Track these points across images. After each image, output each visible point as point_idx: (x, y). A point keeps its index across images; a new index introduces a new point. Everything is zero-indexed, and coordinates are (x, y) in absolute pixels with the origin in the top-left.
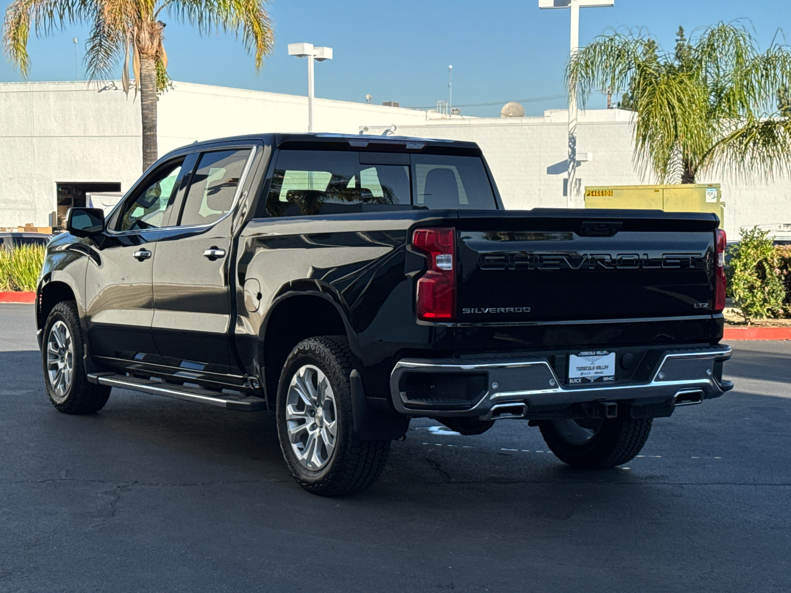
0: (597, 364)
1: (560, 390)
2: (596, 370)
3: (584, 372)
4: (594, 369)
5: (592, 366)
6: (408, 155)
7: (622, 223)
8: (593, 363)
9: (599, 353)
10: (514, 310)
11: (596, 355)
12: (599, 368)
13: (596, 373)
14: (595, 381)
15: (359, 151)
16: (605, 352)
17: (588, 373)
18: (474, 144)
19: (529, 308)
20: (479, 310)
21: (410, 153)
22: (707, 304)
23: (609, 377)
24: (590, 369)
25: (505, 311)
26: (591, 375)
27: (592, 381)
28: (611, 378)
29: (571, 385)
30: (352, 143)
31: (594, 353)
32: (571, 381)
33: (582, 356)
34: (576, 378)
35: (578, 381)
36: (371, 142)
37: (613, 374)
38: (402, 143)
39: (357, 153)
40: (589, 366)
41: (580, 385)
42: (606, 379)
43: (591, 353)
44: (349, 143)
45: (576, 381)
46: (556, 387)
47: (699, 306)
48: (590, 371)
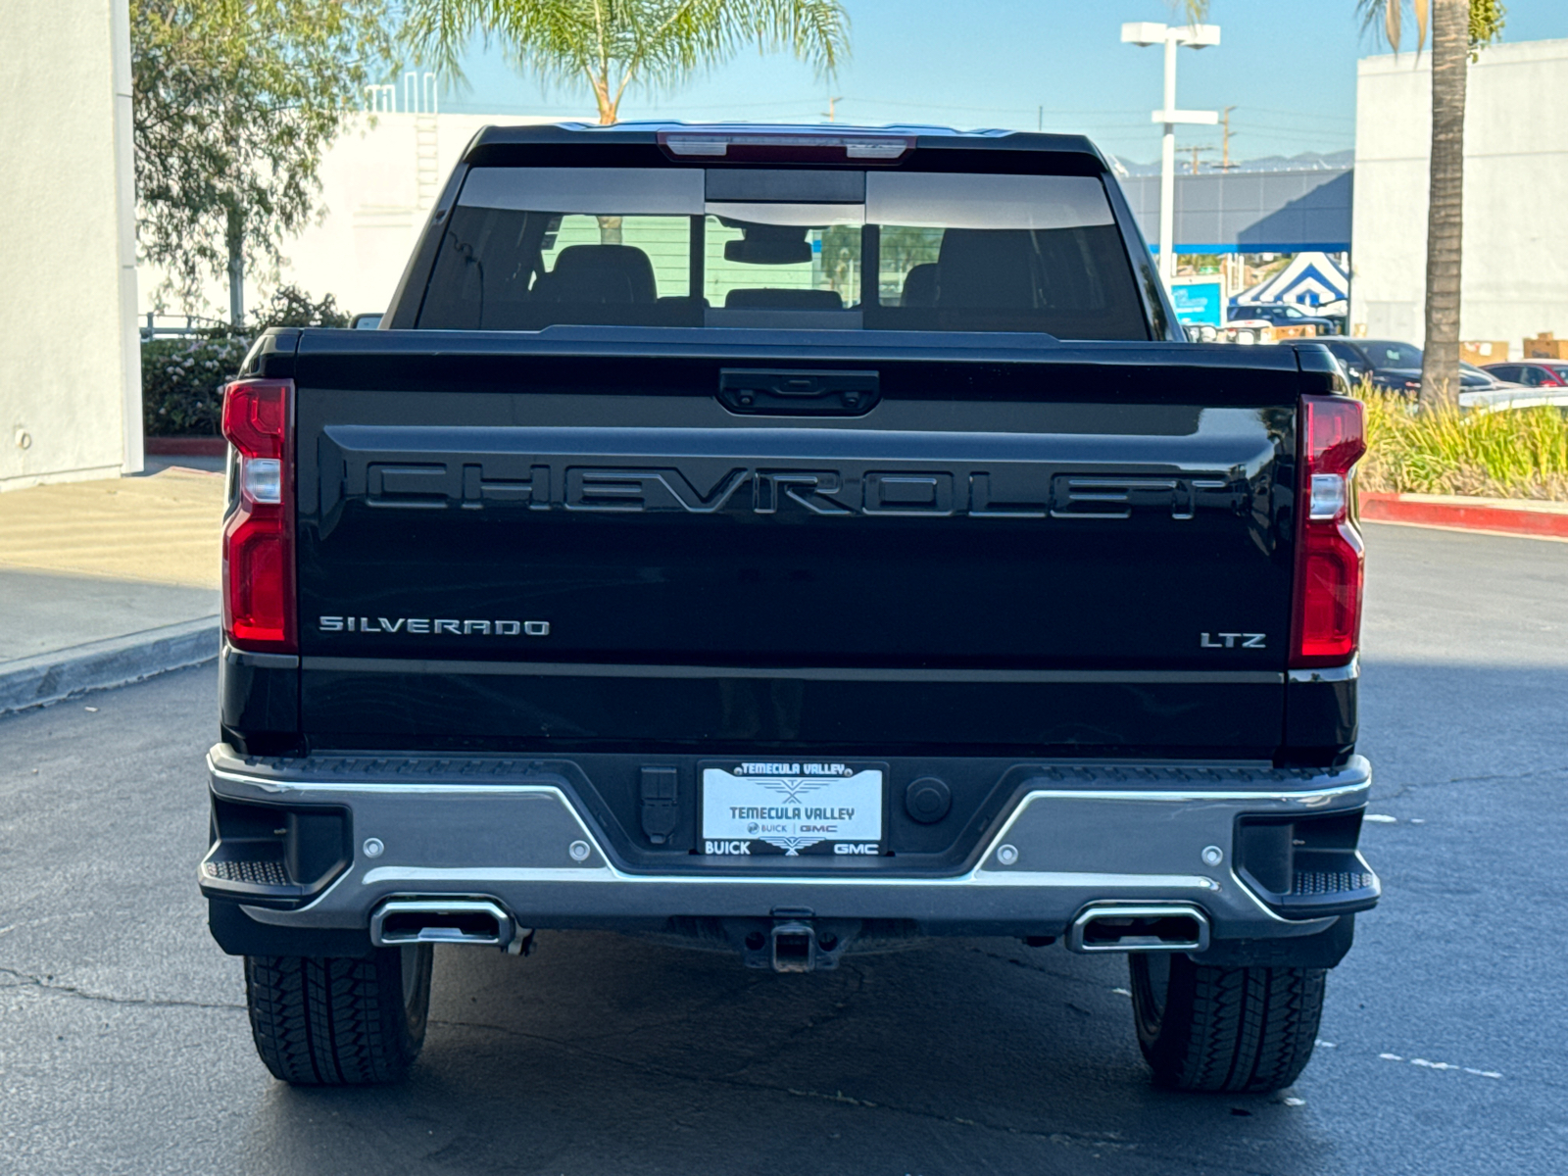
0: (808, 801)
1: (610, 874)
2: (804, 821)
3: (760, 822)
4: (797, 814)
5: (790, 807)
6: (860, 173)
7: (876, 374)
8: (792, 799)
9: (813, 768)
10: (493, 627)
11: (802, 774)
12: (819, 813)
13: (808, 829)
14: (804, 853)
15: (705, 166)
16: (838, 768)
17: (775, 828)
18: (1081, 141)
19: (545, 624)
20: (373, 623)
21: (866, 169)
22: (1259, 636)
23: (856, 843)
24: (782, 814)
25: (461, 627)
26: (791, 835)
27: (792, 852)
28: (862, 849)
29: (709, 862)
30: (677, 147)
31: (796, 768)
32: (709, 848)
33: (748, 775)
34: (730, 841)
35: (737, 848)
36: (738, 141)
37: (878, 837)
38: (835, 143)
39: (701, 171)
40: (780, 806)
41: (744, 863)
42: (846, 849)
43: (785, 768)
44: (666, 147)
45: (729, 848)
46: (593, 862)
47: (1223, 640)
48: (783, 822)
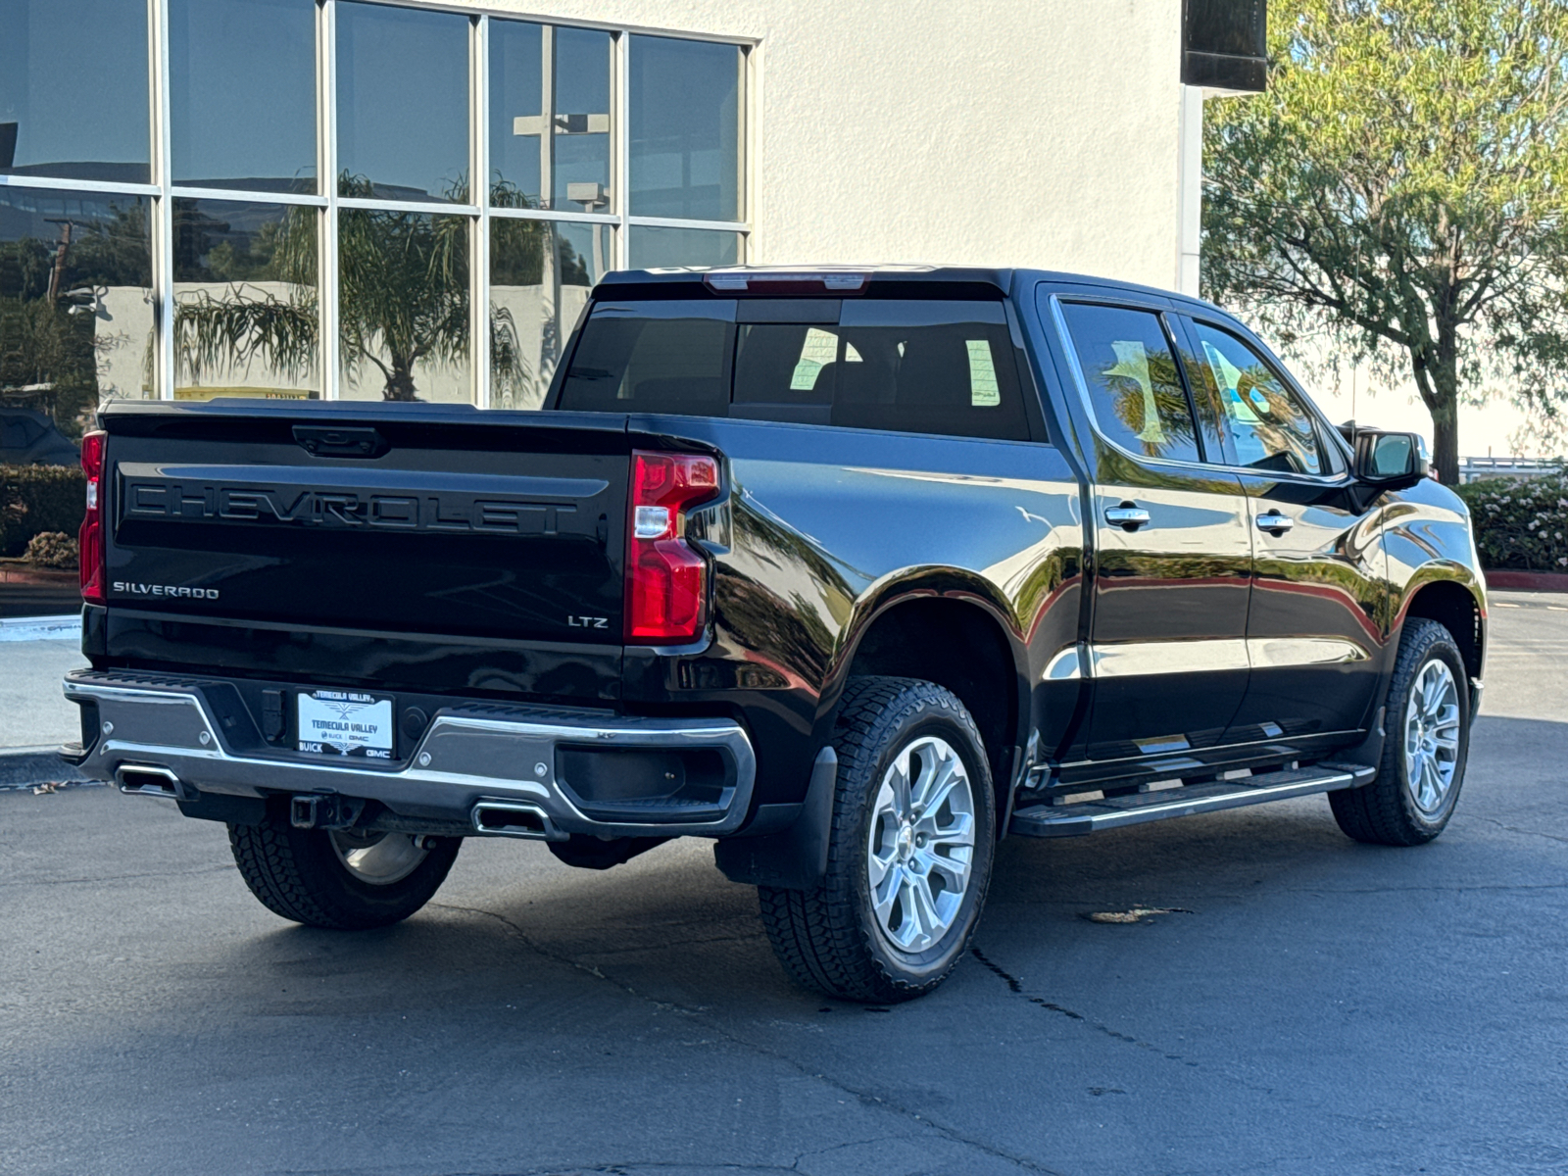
0: (352, 719)
1: (221, 755)
2: (350, 732)
3: (328, 731)
4: (347, 728)
5: (343, 722)
7: (372, 430)
8: (344, 717)
9: (354, 696)
10: (191, 592)
11: (348, 700)
12: (358, 728)
13: (353, 738)
14: (351, 753)
16: (367, 697)
17: (336, 736)
19: (216, 592)
20: (137, 588)
22: (604, 620)
23: (378, 750)
24: (339, 727)
25: (177, 592)
26: (345, 741)
27: (344, 753)
28: (382, 754)
29: (301, 755)
31: (345, 696)
32: (302, 746)
33: (319, 698)
34: (312, 743)
35: (315, 748)
37: (390, 746)
40: (338, 721)
41: (319, 757)
42: (371, 753)
43: (338, 696)
45: (311, 748)
46: (211, 746)
47: (582, 622)
48: (339, 732)
